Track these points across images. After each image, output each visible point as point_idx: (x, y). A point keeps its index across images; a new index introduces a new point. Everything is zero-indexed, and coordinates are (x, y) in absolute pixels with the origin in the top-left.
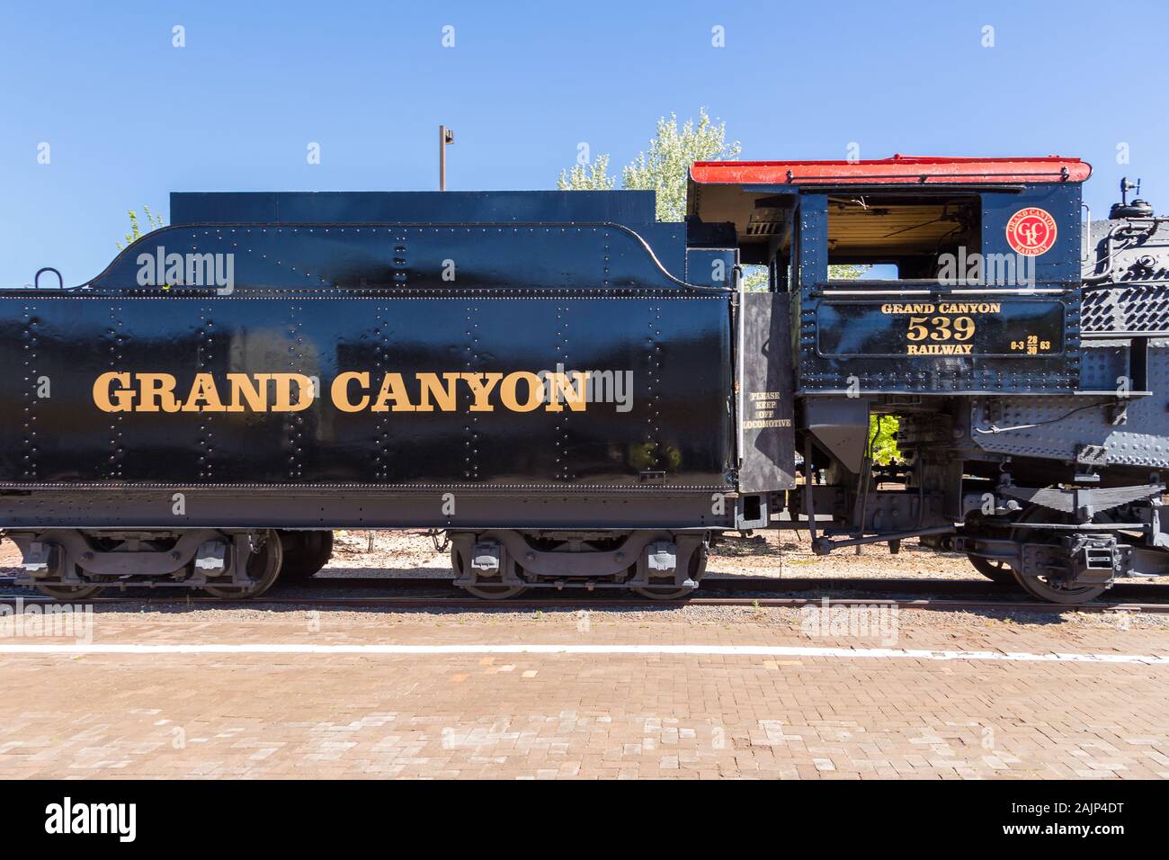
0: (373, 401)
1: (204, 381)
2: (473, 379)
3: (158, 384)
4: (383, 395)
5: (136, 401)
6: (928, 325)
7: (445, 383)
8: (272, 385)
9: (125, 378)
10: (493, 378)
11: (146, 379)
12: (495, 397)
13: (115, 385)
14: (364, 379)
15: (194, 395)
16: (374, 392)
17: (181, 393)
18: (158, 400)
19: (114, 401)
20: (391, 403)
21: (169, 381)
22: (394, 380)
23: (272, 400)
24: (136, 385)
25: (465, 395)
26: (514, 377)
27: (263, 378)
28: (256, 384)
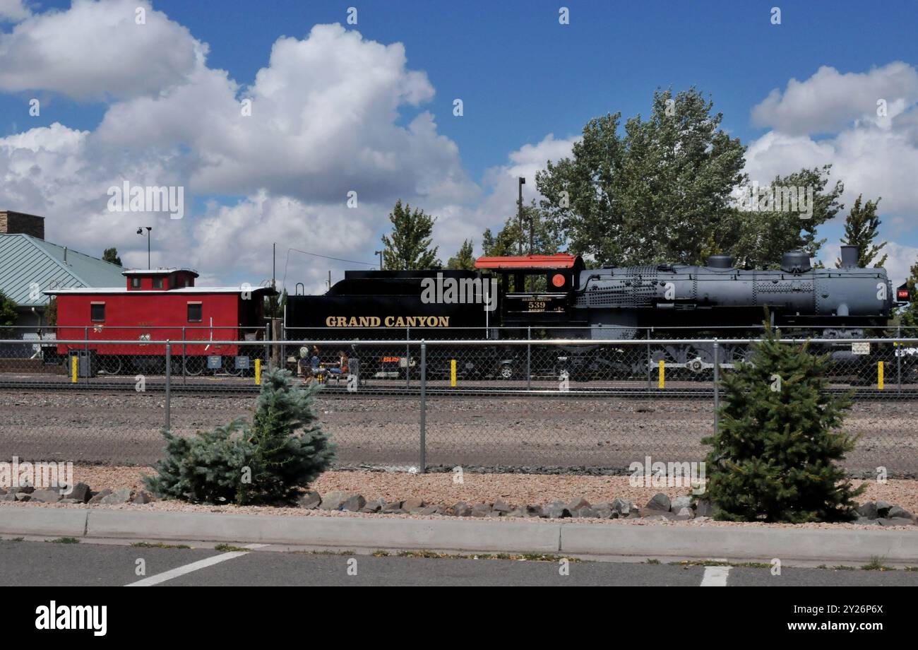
0: (395, 324)
1: (353, 319)
2: (420, 318)
3: (342, 319)
4: (398, 322)
5: (337, 324)
6: (534, 304)
7: (413, 319)
8: (370, 320)
9: (334, 318)
10: (425, 318)
11: (339, 318)
12: (425, 323)
13: (331, 320)
14: (393, 318)
15: (351, 322)
16: (395, 321)
17: (348, 322)
18: (342, 323)
19: (331, 324)
20: (400, 324)
21: (345, 319)
22: (400, 318)
23: (370, 323)
24: (337, 320)
25: (418, 323)
26: (430, 318)
27: (368, 318)
28: (366, 320)
